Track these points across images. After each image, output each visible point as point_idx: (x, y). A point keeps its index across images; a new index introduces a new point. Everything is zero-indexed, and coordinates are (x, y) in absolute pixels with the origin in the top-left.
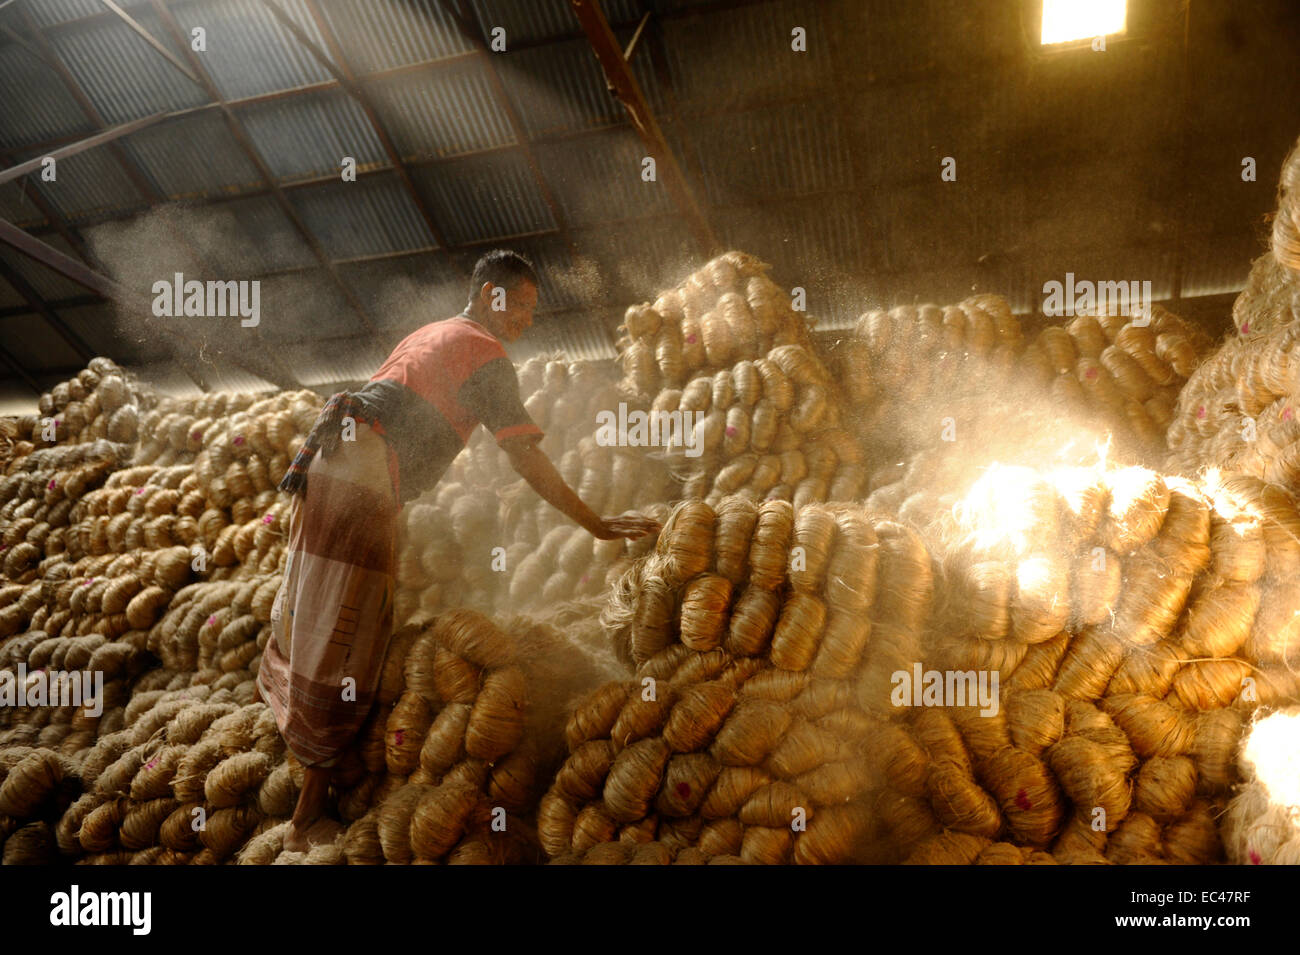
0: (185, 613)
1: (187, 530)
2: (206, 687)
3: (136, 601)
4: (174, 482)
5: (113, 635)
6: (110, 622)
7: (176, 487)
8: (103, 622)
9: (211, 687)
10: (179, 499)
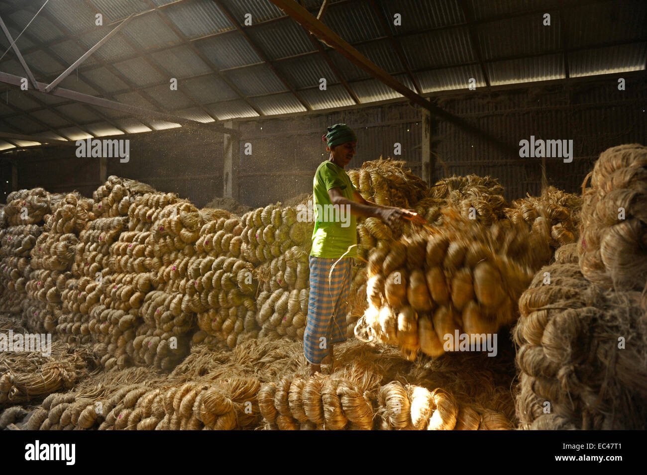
0: (149, 304)
1: (149, 264)
2: (158, 338)
3: (133, 298)
4: (143, 241)
5: (127, 311)
6: (125, 305)
7: (144, 243)
8: (122, 305)
9: (160, 338)
10: (144, 249)
